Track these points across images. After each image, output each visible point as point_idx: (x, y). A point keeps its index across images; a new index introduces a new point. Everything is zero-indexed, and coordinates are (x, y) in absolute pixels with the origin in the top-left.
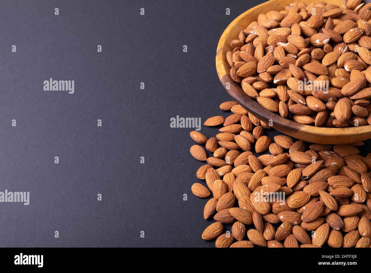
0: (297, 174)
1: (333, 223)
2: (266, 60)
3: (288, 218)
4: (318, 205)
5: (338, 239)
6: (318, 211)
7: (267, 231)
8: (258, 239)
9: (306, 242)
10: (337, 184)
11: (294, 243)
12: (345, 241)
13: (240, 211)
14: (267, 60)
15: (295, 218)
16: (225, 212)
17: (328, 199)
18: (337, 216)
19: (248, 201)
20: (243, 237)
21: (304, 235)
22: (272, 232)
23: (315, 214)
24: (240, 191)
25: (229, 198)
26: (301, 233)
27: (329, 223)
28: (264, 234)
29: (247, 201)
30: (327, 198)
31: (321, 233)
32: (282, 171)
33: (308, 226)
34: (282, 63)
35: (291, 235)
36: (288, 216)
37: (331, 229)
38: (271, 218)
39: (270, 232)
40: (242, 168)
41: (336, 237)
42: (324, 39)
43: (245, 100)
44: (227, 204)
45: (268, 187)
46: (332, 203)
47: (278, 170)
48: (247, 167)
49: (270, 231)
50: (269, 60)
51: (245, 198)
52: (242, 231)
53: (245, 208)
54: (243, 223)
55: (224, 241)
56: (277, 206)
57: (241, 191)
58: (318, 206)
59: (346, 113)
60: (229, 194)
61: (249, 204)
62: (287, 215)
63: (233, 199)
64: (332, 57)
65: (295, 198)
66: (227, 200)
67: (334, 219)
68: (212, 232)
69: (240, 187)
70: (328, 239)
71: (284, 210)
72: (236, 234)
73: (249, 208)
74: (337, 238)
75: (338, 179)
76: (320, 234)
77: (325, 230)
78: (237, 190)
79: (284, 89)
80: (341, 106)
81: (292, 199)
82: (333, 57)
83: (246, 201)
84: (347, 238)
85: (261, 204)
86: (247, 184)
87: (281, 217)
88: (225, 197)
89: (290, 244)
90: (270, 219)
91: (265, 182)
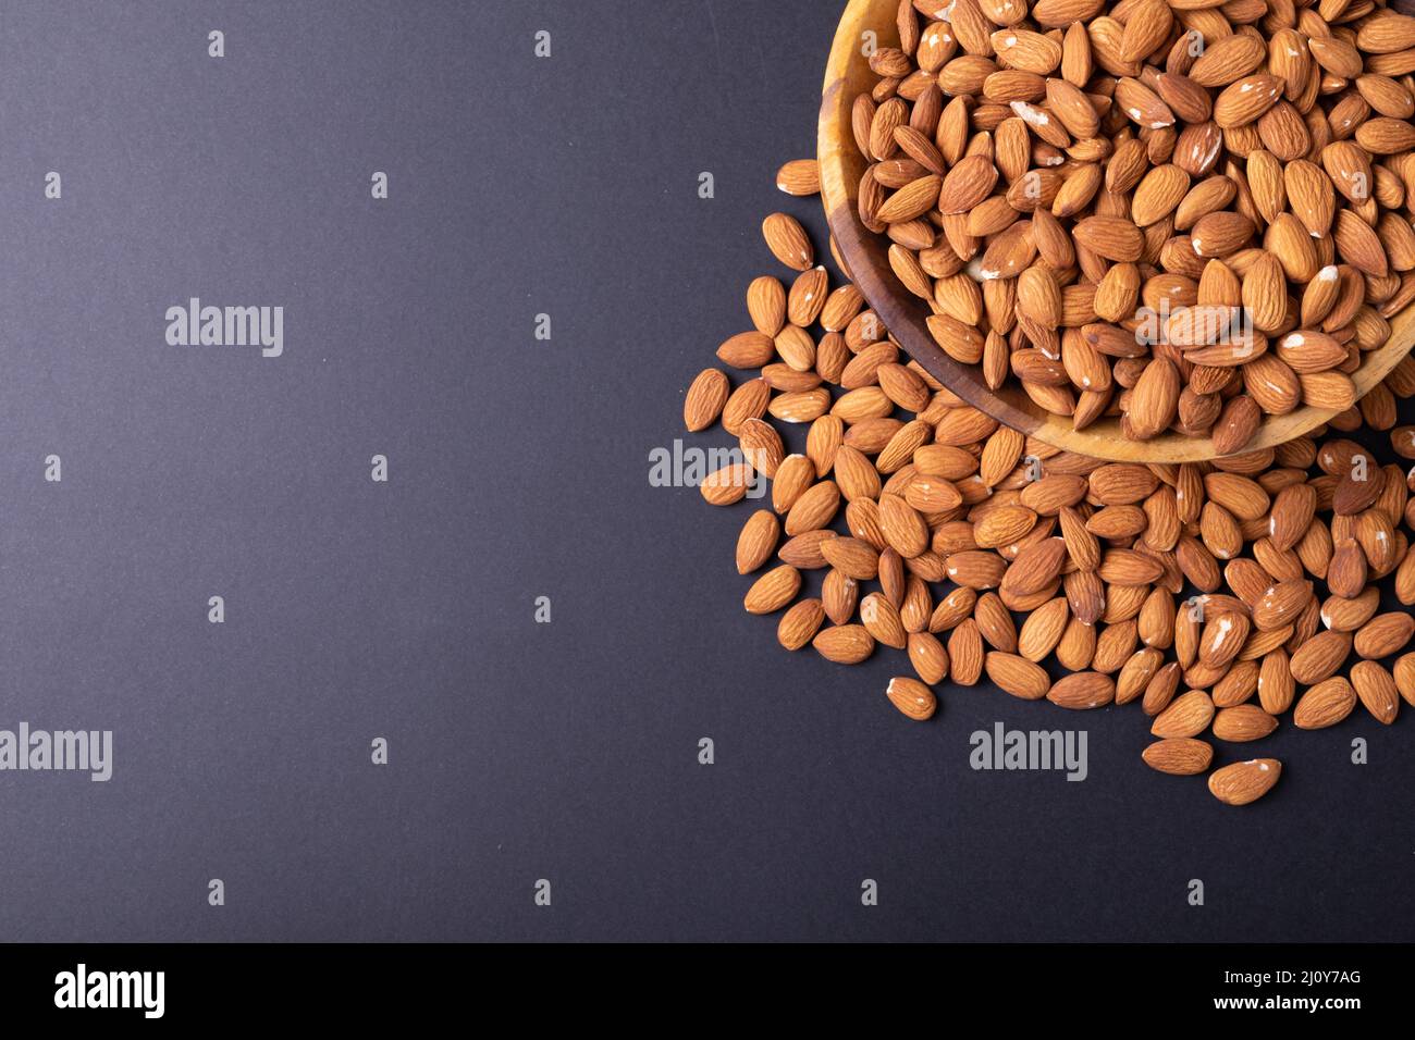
0: (1011, 452)
1: (1080, 603)
2: (968, 185)
3: (968, 576)
4: (1051, 556)
5: (1084, 650)
6: (1047, 575)
7: (911, 607)
8: (885, 631)
9: (1002, 647)
10: (1112, 496)
11: (973, 649)
12: (1100, 653)
13: (849, 551)
14: (972, 185)
15: (988, 576)
16: (810, 545)
17: (1079, 544)
18: (1093, 578)
19: (871, 514)
20: (850, 616)
21: (1002, 631)
22: (924, 613)
23: (1037, 583)
24: (853, 481)
25: (822, 503)
26: (995, 625)
27: (1071, 600)
28: (903, 612)
29: (870, 517)
30: (1075, 542)
31: (1045, 628)
32: (973, 429)
33: (1016, 602)
34: (1015, 199)
35: (971, 620)
36: (970, 571)
37: (1071, 616)
38: (926, 569)
39: (919, 615)
40: (865, 404)
41: (1078, 646)
42: (1155, 120)
43: (894, 314)
44: (814, 520)
45: (930, 495)
46: (1086, 556)
47: (963, 425)
48: (879, 400)
49: (918, 609)
50: (977, 186)
51: (865, 505)
52: (849, 602)
53: (861, 533)
54: (851, 579)
55: (802, 628)
56: (946, 540)
57: (857, 481)
58: (1048, 560)
59: (1159, 419)
60: (823, 488)
61: (872, 524)
62: (967, 569)
63: (832, 504)
64: (1165, 195)
65: (995, 526)
66: (816, 510)
67: (1085, 589)
68: (772, 598)
69: (853, 471)
70: (1058, 644)
71: (964, 549)
72: (831, 607)
73: (873, 534)
74: (1081, 648)
75: (1119, 479)
76: (1040, 630)
77: (1055, 623)
78: (845, 476)
79: (1008, 292)
80: (1151, 395)
81: (988, 528)
82: (1167, 197)
83: (868, 514)
84: (1107, 645)
85: (905, 535)
86: (872, 457)
87: (953, 572)
88: (812, 499)
89: (963, 649)
90: (922, 569)
91: (924, 467)
